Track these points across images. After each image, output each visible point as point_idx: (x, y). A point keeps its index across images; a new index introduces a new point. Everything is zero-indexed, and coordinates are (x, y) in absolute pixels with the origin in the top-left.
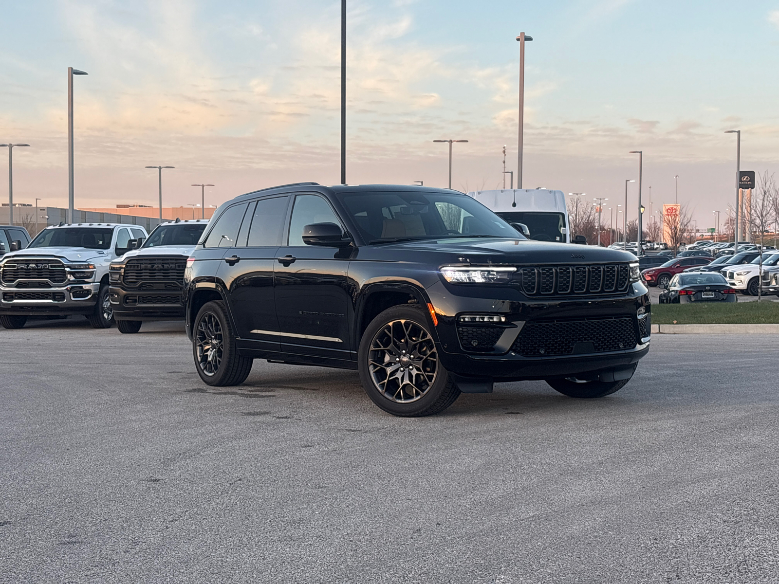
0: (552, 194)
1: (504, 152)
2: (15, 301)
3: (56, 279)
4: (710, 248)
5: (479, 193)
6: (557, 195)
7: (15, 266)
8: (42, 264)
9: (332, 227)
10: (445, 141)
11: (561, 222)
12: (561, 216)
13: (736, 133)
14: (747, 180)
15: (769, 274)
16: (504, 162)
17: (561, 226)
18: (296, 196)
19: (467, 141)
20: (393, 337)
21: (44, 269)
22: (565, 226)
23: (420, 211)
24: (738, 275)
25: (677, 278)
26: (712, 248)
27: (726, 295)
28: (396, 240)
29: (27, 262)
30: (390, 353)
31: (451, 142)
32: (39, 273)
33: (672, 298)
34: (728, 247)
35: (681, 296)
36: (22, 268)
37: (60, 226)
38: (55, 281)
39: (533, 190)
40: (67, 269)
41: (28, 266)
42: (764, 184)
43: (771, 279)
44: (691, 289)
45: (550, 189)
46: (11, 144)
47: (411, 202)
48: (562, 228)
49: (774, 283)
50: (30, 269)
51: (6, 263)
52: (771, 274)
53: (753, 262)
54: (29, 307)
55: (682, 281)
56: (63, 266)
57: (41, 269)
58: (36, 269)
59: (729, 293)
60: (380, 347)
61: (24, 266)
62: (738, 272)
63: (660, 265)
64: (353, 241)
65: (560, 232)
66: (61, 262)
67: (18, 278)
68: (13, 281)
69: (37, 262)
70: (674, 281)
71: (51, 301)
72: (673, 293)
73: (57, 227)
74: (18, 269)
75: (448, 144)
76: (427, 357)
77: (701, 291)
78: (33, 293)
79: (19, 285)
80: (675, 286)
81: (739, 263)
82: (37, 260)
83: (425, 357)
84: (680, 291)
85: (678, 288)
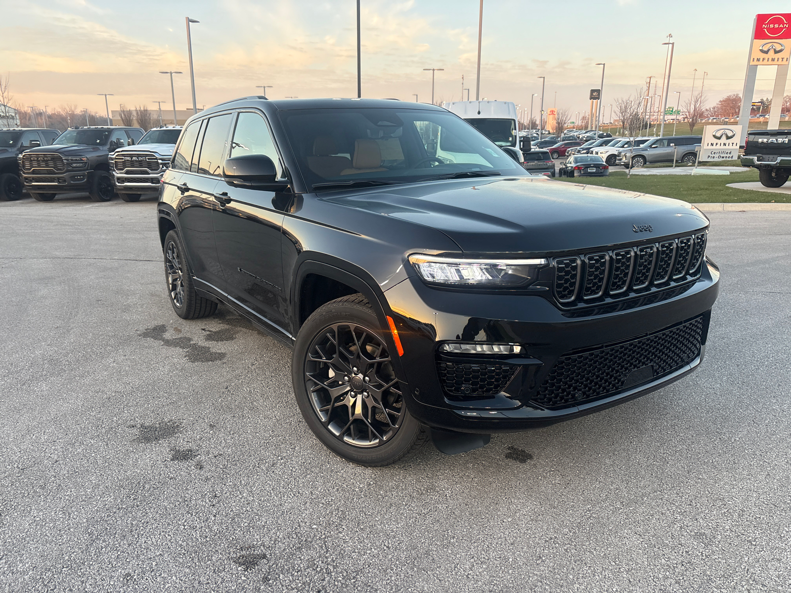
0: (507, 105)
1: (463, 78)
2: (126, 184)
3: (153, 168)
4: (574, 134)
5: (453, 104)
6: (510, 105)
7: (123, 159)
8: (142, 157)
9: (264, 162)
10: (430, 70)
11: (513, 126)
12: (513, 122)
13: (603, 65)
14: (595, 95)
15: (622, 153)
16: (463, 84)
17: (512, 130)
18: (239, 113)
19: (443, 70)
20: (339, 346)
21: (143, 161)
22: (515, 129)
23: (392, 135)
24: (601, 153)
25: (572, 158)
26: (575, 134)
27: (603, 170)
28: (351, 182)
29: (131, 156)
30: (336, 368)
31: (434, 70)
32: (140, 163)
33: (569, 171)
34: (585, 133)
35: (575, 171)
36: (128, 160)
37: (160, 128)
38: (152, 170)
39: (492, 102)
40: (160, 161)
41: (132, 159)
42: (639, 96)
43: (623, 157)
44: (582, 166)
45: (505, 101)
46: (171, 72)
47: (380, 123)
48: (514, 131)
49: (624, 159)
50: (133, 161)
51: (117, 156)
52: (623, 154)
53: (609, 145)
54: (136, 188)
55: (576, 161)
56: (156, 159)
57: (141, 161)
58: (137, 161)
59: (605, 168)
60: (321, 358)
61: (129, 158)
62: (601, 152)
63: (553, 146)
64: (292, 183)
65: (512, 134)
66: (155, 156)
67: (126, 167)
68: (123, 169)
69: (138, 156)
70: (571, 160)
71: (150, 184)
72: (570, 168)
73: (159, 129)
74: (125, 161)
75: (432, 71)
76: (390, 387)
77: (588, 168)
78: (137, 178)
79: (127, 172)
80: (571, 163)
81: (599, 146)
82: (138, 154)
83: (386, 386)
84: (575, 168)
85: (573, 165)
